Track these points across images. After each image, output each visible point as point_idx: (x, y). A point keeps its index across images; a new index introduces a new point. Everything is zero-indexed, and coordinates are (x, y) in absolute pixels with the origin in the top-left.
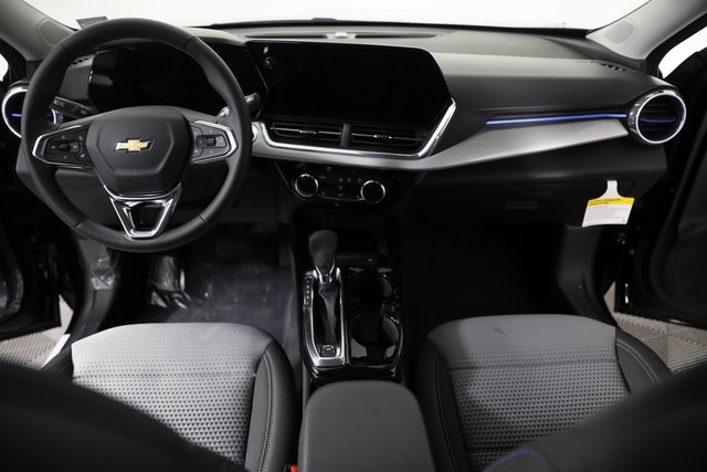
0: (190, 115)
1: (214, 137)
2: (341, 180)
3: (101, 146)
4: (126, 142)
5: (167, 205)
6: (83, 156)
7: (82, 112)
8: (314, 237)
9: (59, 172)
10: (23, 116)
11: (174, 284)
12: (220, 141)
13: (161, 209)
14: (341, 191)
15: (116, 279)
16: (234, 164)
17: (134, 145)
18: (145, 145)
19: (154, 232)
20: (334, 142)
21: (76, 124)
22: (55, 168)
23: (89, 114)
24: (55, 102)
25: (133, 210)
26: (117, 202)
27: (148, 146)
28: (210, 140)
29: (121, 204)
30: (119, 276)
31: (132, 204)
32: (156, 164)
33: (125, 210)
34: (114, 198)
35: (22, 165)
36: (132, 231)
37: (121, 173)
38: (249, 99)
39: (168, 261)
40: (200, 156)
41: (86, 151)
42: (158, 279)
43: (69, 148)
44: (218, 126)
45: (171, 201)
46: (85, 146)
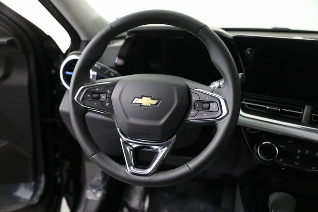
0: (191, 84)
1: (209, 102)
2: (299, 151)
3: (122, 99)
4: (141, 98)
5: (162, 152)
6: (107, 104)
7: (112, 74)
8: (274, 197)
9: (89, 114)
10: (74, 74)
12: (213, 107)
13: (156, 153)
14: (297, 161)
16: (222, 127)
17: (146, 101)
18: (154, 102)
19: (149, 171)
20: (296, 119)
21: (107, 81)
22: (86, 110)
23: (116, 76)
24: (96, 65)
25: (135, 151)
26: (125, 142)
27: (157, 104)
28: (205, 105)
31: (135, 146)
32: (160, 118)
33: (128, 148)
34: (123, 139)
35: (66, 105)
36: (131, 167)
37: (133, 121)
38: (240, 75)
40: (195, 116)
41: (110, 101)
43: (99, 97)
44: (214, 94)
45: (165, 149)
46: (110, 98)
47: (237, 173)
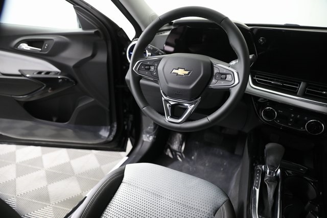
0: (214, 61)
1: (226, 74)
2: (293, 115)
3: (165, 70)
4: (178, 69)
5: (190, 108)
6: (155, 74)
7: (160, 53)
8: (268, 146)
11: (179, 148)
12: (229, 77)
13: (186, 109)
14: (291, 122)
15: (154, 138)
16: (234, 92)
17: (181, 72)
18: (187, 72)
19: (180, 120)
20: (293, 92)
21: (156, 58)
23: (163, 54)
24: (149, 47)
25: (172, 106)
26: (165, 100)
27: (188, 74)
28: (223, 76)
29: (167, 101)
30: (155, 137)
31: (172, 103)
32: (190, 84)
33: (168, 105)
34: (164, 98)
36: (169, 117)
37: (172, 85)
38: (251, 57)
39: (179, 136)
40: (215, 84)
41: (157, 71)
42: (172, 143)
43: (150, 68)
44: (230, 69)
45: (193, 106)
46: (157, 69)
47: (247, 130)
